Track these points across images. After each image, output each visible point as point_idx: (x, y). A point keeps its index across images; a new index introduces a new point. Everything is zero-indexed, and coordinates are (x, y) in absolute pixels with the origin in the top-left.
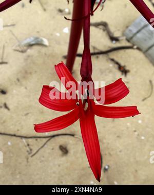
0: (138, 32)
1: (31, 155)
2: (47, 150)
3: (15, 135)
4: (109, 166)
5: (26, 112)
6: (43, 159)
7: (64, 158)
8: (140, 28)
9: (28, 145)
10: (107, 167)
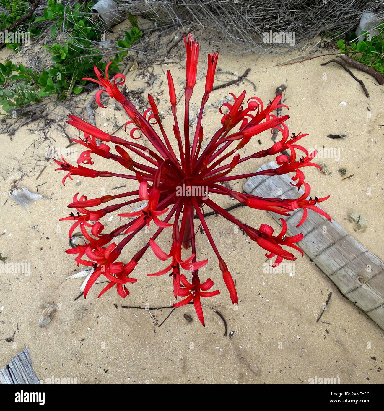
0: (256, 188)
1: (158, 326)
2: (172, 319)
3: (140, 308)
4: (233, 332)
5: (149, 284)
6: (169, 328)
7: (189, 326)
8: (257, 183)
9: (154, 316)
10: (232, 333)
